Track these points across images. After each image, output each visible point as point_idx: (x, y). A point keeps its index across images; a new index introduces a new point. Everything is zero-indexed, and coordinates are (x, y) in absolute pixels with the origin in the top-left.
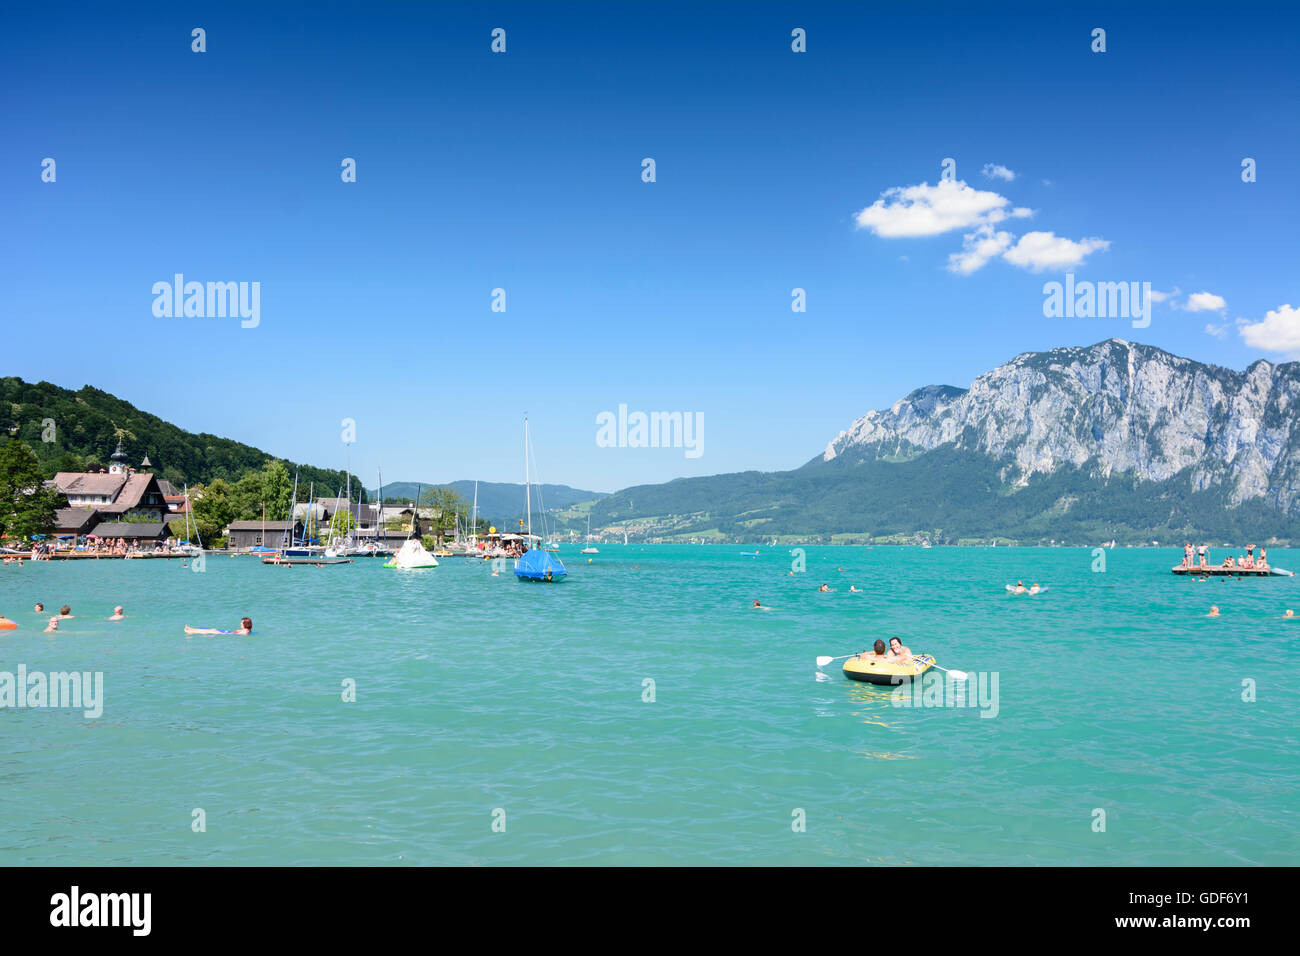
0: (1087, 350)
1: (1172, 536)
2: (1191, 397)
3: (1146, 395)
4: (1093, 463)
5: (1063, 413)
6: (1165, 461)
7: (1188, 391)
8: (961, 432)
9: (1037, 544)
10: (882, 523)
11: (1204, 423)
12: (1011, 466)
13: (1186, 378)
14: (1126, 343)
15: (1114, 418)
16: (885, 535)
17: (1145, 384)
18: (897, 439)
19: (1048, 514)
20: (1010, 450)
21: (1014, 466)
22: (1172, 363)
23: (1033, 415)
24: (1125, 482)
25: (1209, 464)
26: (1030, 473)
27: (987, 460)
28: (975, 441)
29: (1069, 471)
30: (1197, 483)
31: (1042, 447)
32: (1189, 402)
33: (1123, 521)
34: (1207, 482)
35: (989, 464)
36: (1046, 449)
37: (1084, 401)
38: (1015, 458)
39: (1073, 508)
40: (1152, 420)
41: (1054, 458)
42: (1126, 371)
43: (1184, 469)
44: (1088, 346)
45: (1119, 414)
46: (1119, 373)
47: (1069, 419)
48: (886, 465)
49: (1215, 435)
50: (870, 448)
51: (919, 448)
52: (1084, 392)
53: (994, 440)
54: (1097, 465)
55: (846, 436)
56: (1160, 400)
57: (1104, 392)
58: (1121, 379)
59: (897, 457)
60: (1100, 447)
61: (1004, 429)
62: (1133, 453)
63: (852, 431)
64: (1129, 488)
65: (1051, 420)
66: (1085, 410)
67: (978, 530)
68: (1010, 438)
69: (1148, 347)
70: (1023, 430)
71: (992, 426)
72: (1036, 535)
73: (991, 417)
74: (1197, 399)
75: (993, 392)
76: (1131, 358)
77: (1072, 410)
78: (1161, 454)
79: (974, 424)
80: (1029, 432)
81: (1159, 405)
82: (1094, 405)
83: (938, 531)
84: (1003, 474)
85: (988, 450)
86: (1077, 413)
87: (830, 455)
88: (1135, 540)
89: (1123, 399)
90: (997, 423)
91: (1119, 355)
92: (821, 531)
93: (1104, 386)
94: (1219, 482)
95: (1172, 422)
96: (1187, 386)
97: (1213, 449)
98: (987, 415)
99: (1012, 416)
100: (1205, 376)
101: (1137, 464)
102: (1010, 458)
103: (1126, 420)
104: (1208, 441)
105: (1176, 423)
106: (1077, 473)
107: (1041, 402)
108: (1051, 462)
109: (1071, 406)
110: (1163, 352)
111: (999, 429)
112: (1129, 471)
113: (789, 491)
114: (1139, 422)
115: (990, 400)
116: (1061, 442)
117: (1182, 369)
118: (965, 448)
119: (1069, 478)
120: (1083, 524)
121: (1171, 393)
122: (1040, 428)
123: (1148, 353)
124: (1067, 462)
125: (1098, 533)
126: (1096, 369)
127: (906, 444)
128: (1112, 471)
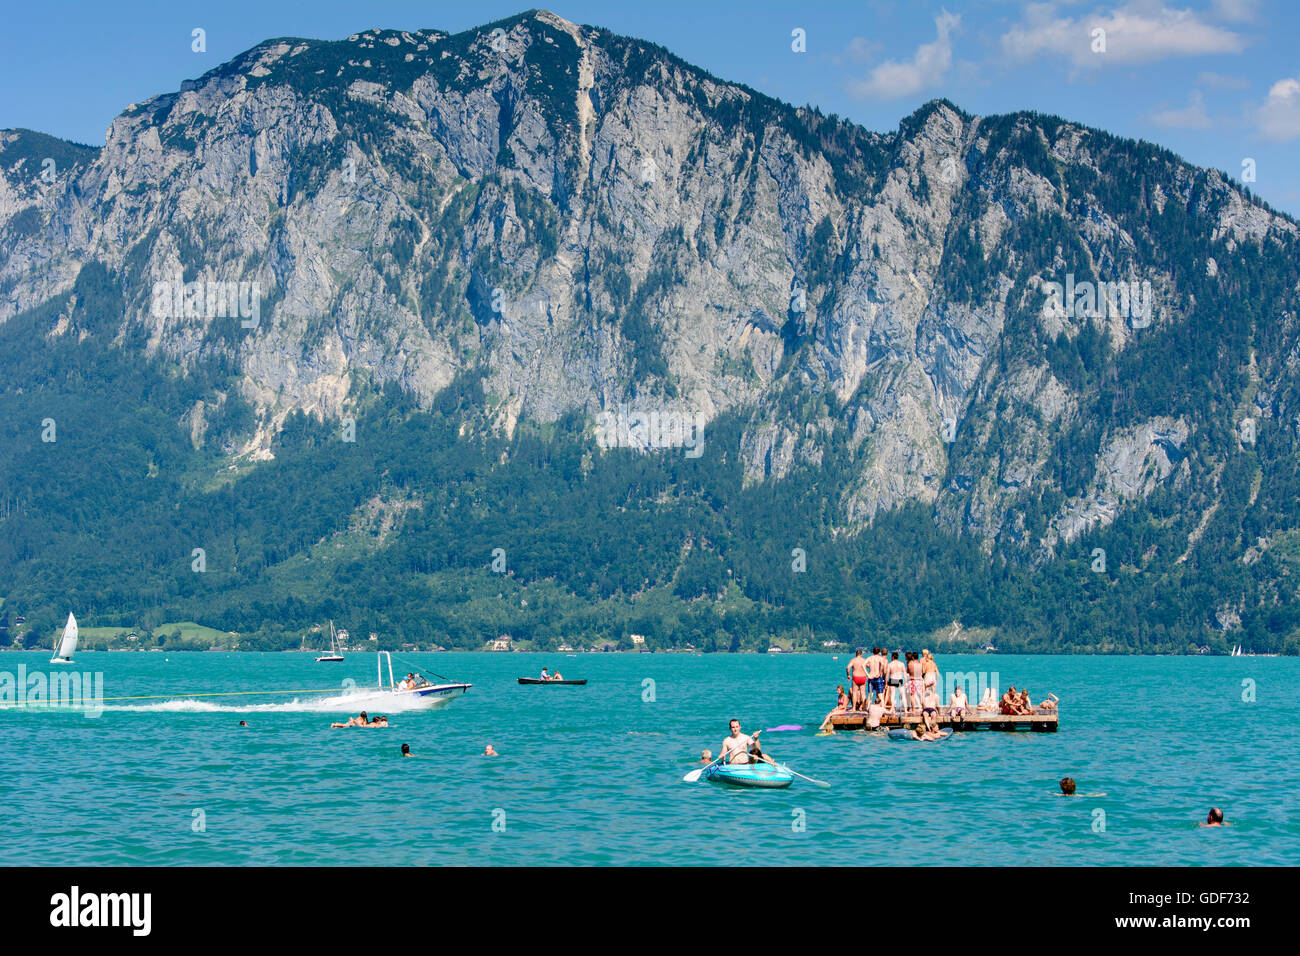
0: (459, 43)
1: (683, 619)
2: (749, 200)
3: (624, 190)
4: (467, 393)
5: (383, 236)
6: (671, 392)
7: (742, 183)
8: (71, 283)
11: (782, 283)
12: (223, 397)
13: (737, 144)
14: (572, 29)
15: (532, 255)
17: (624, 155)
19: (334, 549)
20: (222, 348)
21: (234, 395)
22: (700, 98)
23: (295, 237)
24: (558, 453)
25: (791, 405)
26: (279, 419)
27: (151, 379)
28: (113, 314)
29: (394, 417)
30: (759, 459)
31: (319, 342)
32: (744, 217)
33: (546, 572)
34: (785, 458)
35: (157, 390)
36: (331, 347)
37: (447, 200)
38: (237, 372)
39: (404, 533)
40: (640, 268)
41: (355, 373)
42: (571, 114)
43: (723, 417)
45: (547, 244)
46: (549, 119)
47: (402, 253)
49: (810, 318)
52: (447, 172)
54: (479, 399)
56: (664, 209)
57: (508, 176)
58: (557, 136)
60: (489, 344)
61: (206, 279)
62: (582, 365)
64: (568, 471)
65: (348, 256)
66: (449, 229)
67: (116, 600)
69: (635, 44)
70: (262, 285)
71: (167, 269)
72: (294, 614)
73: (165, 238)
74: (765, 210)
75: (176, 158)
77: (412, 226)
78: (661, 369)
79: (114, 259)
80: (280, 293)
81: (661, 221)
82: (476, 215)
84: (196, 422)
85: (154, 343)
86: (426, 235)
88: (582, 630)
89: (561, 198)
90: (183, 259)
91: (552, 62)
93: (506, 158)
94: (817, 458)
95: (694, 275)
96: (739, 168)
97: (803, 361)
98: (154, 234)
99: (230, 237)
100: (790, 142)
101: (594, 400)
102: (224, 372)
103: (566, 263)
104: (793, 334)
105: (706, 280)
106: (419, 424)
107: (323, 197)
108: (344, 386)
109: (408, 213)
110: (674, 62)
111: (189, 280)
112: (572, 421)
114: (603, 270)
115: (165, 186)
116: (375, 327)
117: (727, 115)
118: (83, 335)
119: (397, 437)
120: (433, 581)
121: (694, 186)
123: (632, 62)
124: (394, 388)
125: (473, 609)
126: (487, 108)
128: (521, 418)
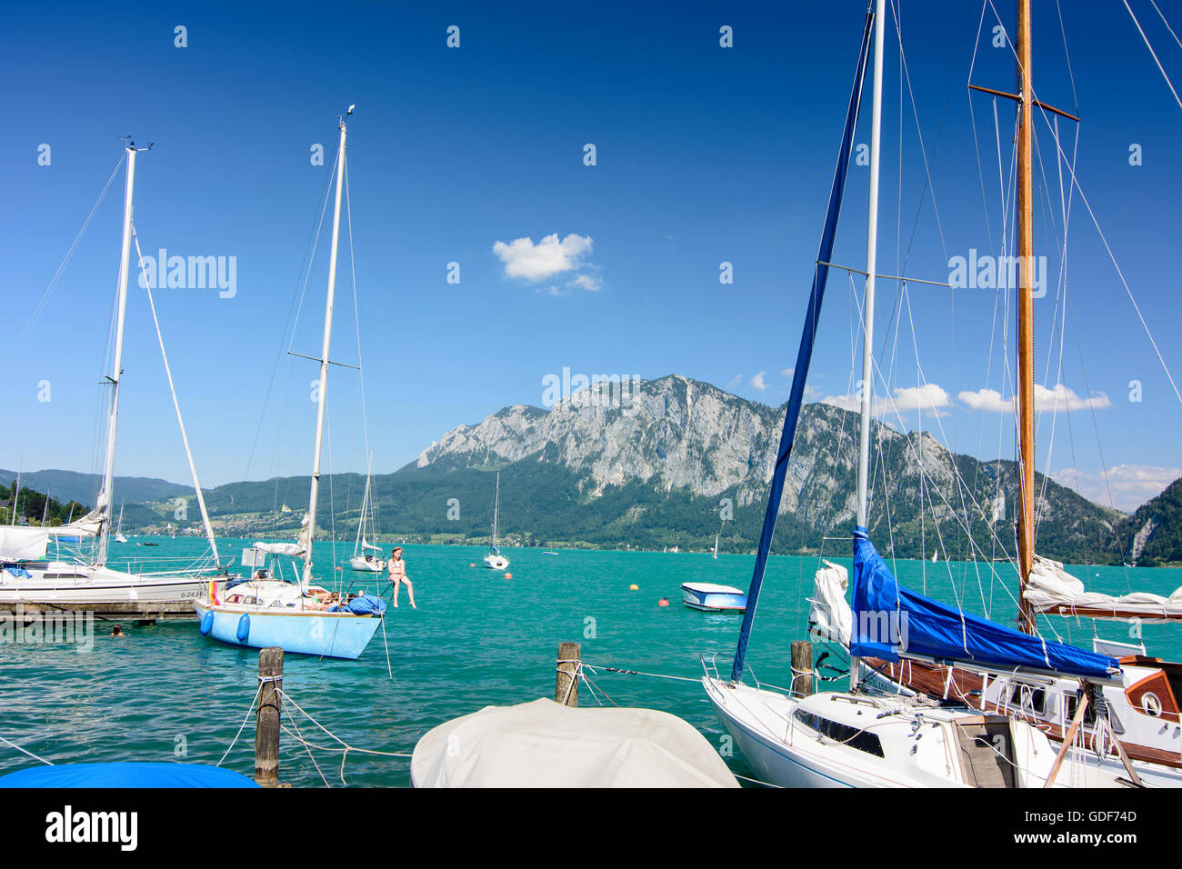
0: (652, 383)
1: (725, 544)
2: (737, 427)
3: (702, 423)
4: (656, 479)
5: (632, 435)
6: (716, 480)
7: (735, 422)
8: (544, 447)
9: (615, 548)
10: (476, 525)
11: (747, 449)
12: (587, 478)
13: (733, 411)
14: (685, 379)
15: (675, 441)
16: (479, 536)
17: (701, 414)
18: (486, 450)
19: (621, 521)
20: (587, 465)
21: (590, 478)
22: (722, 398)
23: (608, 435)
24: (684, 496)
25: (752, 484)
26: (604, 485)
27: (568, 473)
28: (556, 455)
29: (636, 485)
30: (742, 499)
31: (614, 463)
32: (736, 431)
33: (684, 529)
34: (751, 498)
35: (569, 476)
36: (618, 465)
37: (649, 426)
38: (591, 472)
39: (642, 517)
40: (706, 445)
41: (625, 473)
42: (685, 402)
43: (731, 487)
44: (654, 379)
45: (679, 437)
46: (680, 404)
47: (638, 440)
48: (478, 473)
49: (756, 459)
50: (462, 457)
51: (505, 459)
52: (649, 418)
53: (573, 455)
54: (660, 480)
55: (439, 446)
56: (713, 429)
57: (668, 419)
58: (682, 408)
59: (486, 465)
60: (663, 465)
61: (582, 446)
62: (689, 472)
63: (443, 442)
64: (687, 501)
65: (623, 440)
66: (650, 434)
67: (562, 534)
68: (587, 454)
69: (704, 383)
70: (598, 448)
71: (571, 443)
72: (613, 539)
73: (571, 435)
74: (742, 429)
75: (573, 413)
76: (689, 392)
77: (640, 432)
78: (713, 473)
79: (556, 441)
80: (603, 450)
81: (712, 432)
82: (659, 429)
83: (528, 534)
84: (580, 485)
85: (568, 463)
86: (644, 435)
87: (423, 463)
88: (696, 546)
89: (683, 425)
90: (576, 440)
91: (680, 388)
92: (421, 531)
93: (667, 414)
94: (760, 499)
95: (722, 447)
96: (734, 418)
97: (755, 471)
98: (568, 433)
99: (589, 435)
100: (749, 410)
101: (693, 481)
102: (588, 472)
103: (685, 443)
104: (751, 464)
105: (725, 449)
106: (643, 487)
107: (615, 424)
108: (622, 476)
109: (639, 429)
110: (715, 388)
111: (578, 446)
112: (687, 487)
113: (388, 493)
114: (695, 445)
115: (570, 421)
116: (630, 460)
117: (730, 403)
118: (548, 461)
119: (638, 491)
120: (652, 531)
121: (721, 422)
122: (612, 448)
123: (703, 388)
124: (636, 477)
125: (665, 538)
126: (660, 400)
127: (494, 455)
128: (672, 486)
